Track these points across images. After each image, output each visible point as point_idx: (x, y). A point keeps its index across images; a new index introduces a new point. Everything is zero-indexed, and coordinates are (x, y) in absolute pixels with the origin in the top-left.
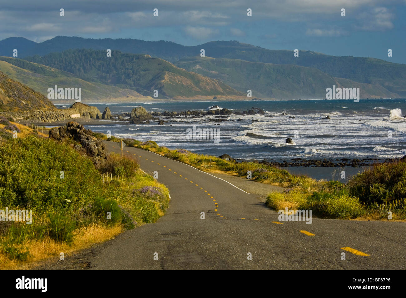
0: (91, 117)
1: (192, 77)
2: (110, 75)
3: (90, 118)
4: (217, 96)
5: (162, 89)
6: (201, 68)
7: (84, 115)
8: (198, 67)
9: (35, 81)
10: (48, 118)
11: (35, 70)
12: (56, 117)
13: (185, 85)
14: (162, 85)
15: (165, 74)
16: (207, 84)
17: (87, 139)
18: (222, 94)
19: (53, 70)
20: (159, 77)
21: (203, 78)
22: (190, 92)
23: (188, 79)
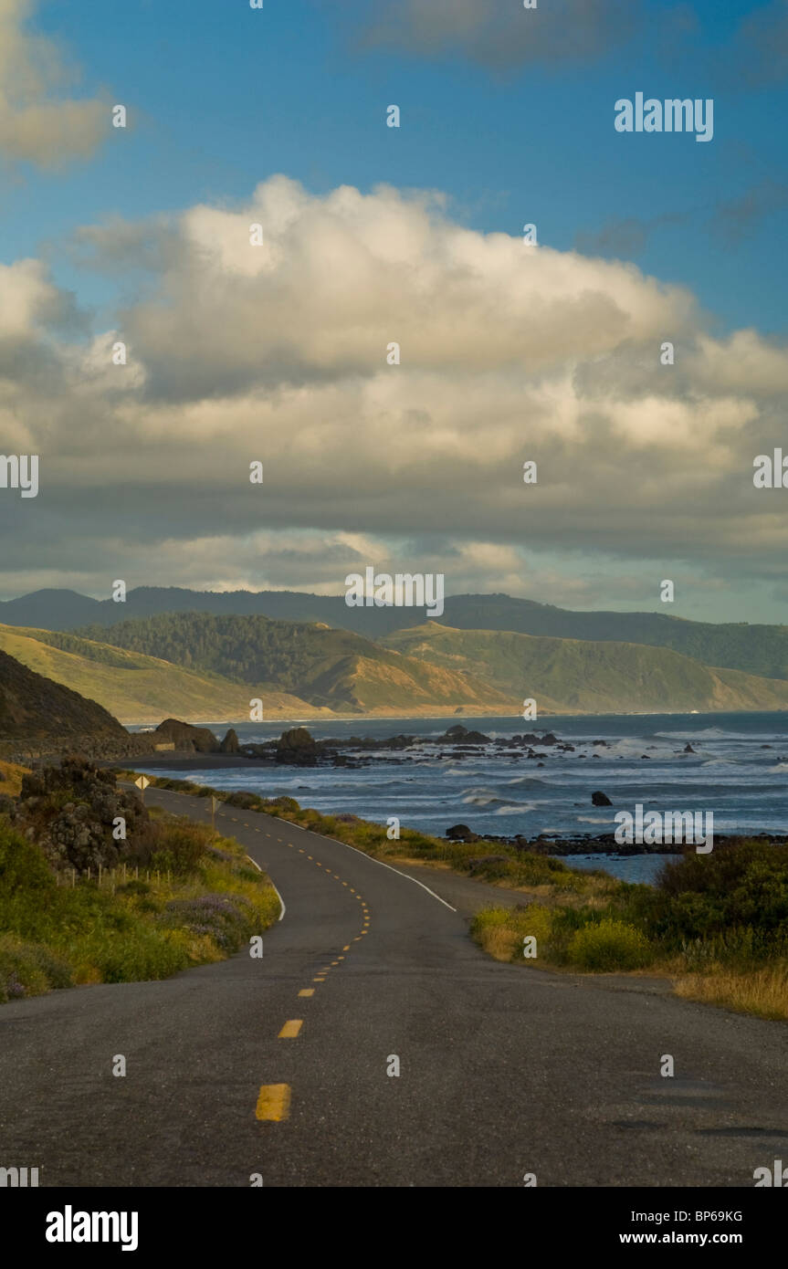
0: (197, 750)
1: (413, 669)
2: (244, 665)
3: (194, 751)
4: (464, 706)
5: (351, 692)
6: (431, 649)
7: (182, 745)
8: (425, 647)
9: (90, 676)
10: (107, 752)
11: (90, 654)
12: (124, 750)
13: (398, 684)
14: (352, 685)
15: (357, 662)
16: (444, 682)
17: (105, 793)
18: (474, 702)
19: (129, 656)
20: (344, 667)
21: (436, 670)
22: (408, 698)
23: (404, 671)
